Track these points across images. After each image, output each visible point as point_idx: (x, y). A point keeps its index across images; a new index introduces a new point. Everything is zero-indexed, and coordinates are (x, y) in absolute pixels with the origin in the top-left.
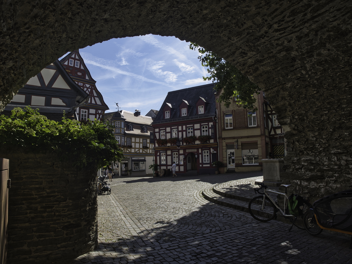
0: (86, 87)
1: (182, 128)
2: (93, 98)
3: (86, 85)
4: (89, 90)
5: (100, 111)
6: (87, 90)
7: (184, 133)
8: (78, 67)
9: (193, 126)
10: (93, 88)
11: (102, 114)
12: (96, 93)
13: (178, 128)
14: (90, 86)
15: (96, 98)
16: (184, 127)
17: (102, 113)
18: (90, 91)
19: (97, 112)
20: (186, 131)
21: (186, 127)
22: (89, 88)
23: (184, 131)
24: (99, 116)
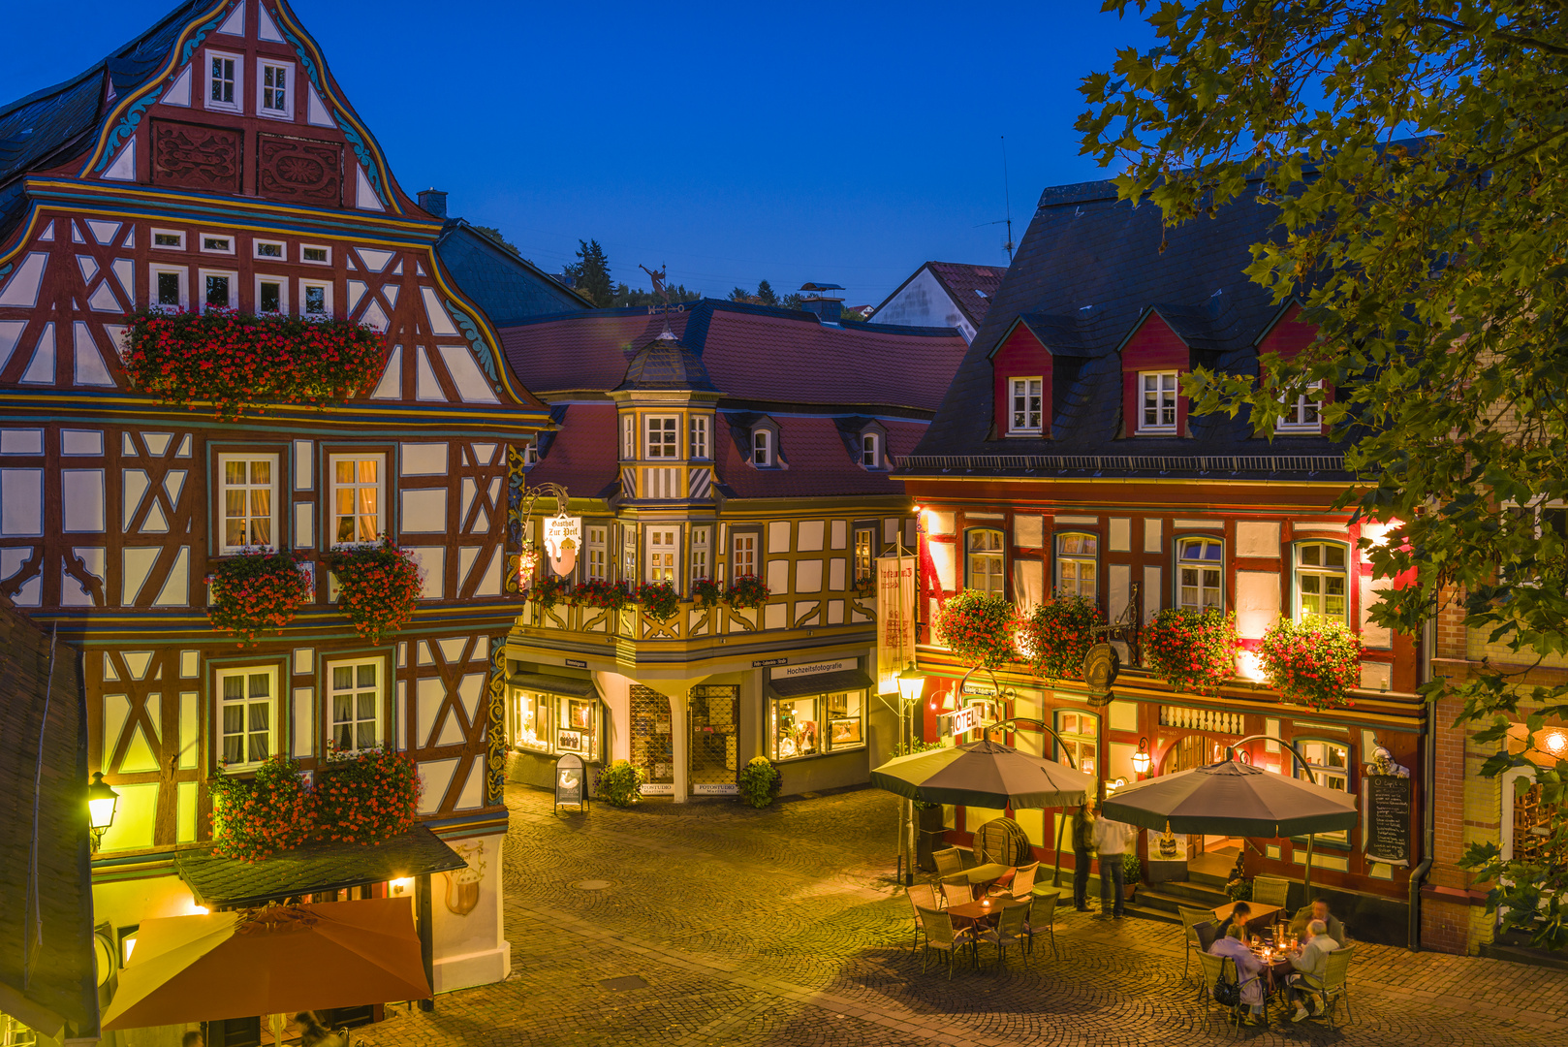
0: (362, 273)
1: (1138, 534)
2: (421, 351)
3: (358, 261)
4: (391, 292)
5: (484, 453)
6: (374, 292)
7: (1152, 575)
8: (288, 113)
9: (1229, 534)
10: (420, 271)
11: (506, 469)
12: (450, 314)
13: (1102, 532)
14: (392, 265)
15: (445, 352)
16: (1153, 528)
17: (503, 462)
18: (400, 297)
19: (465, 462)
20: (1164, 560)
21: (1169, 535)
22: (386, 276)
23: (1153, 559)
24: (483, 487)
